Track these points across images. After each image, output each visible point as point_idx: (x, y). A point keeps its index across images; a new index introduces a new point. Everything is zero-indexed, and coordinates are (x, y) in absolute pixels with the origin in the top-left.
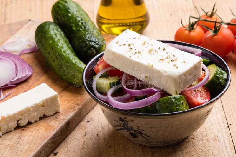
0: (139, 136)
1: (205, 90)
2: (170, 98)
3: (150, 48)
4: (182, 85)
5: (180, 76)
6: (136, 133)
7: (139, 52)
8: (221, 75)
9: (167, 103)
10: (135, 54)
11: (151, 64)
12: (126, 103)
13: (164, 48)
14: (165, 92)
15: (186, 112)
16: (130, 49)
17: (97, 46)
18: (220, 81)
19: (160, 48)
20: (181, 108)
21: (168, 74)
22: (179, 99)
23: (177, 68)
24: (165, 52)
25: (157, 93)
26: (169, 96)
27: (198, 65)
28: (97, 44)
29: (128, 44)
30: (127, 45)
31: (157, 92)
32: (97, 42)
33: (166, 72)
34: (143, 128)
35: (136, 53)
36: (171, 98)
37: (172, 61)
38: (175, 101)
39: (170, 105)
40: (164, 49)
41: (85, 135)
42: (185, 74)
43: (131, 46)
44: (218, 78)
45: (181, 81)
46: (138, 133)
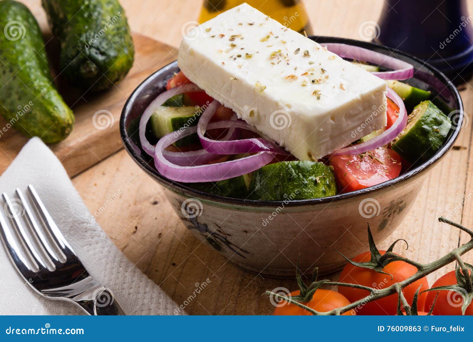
0: (224, 246)
1: (391, 157)
2: (287, 166)
3: (275, 49)
4: (325, 140)
5: (321, 119)
6: (218, 240)
7: (247, 54)
8: (435, 127)
9: (277, 176)
10: (238, 58)
11: (263, 83)
12: (183, 168)
13: (308, 52)
14: (286, 151)
15: (318, 202)
16: (230, 47)
17: (100, 58)
18: (429, 141)
19: (299, 49)
20: (308, 193)
21: (293, 109)
22: (308, 172)
23: (318, 98)
24: (307, 60)
25: (262, 152)
26: (286, 162)
27: (373, 97)
28: (103, 54)
29: (232, 35)
30: (227, 37)
31: (262, 149)
32: (103, 47)
33: (289, 106)
34: (229, 231)
35: (239, 56)
36: (290, 166)
37: (313, 81)
38: (298, 174)
39: (282, 183)
40: (307, 54)
41: (135, 232)
42: (334, 115)
43: (237, 42)
44: (425, 133)
45: (322, 130)
46: (222, 241)
